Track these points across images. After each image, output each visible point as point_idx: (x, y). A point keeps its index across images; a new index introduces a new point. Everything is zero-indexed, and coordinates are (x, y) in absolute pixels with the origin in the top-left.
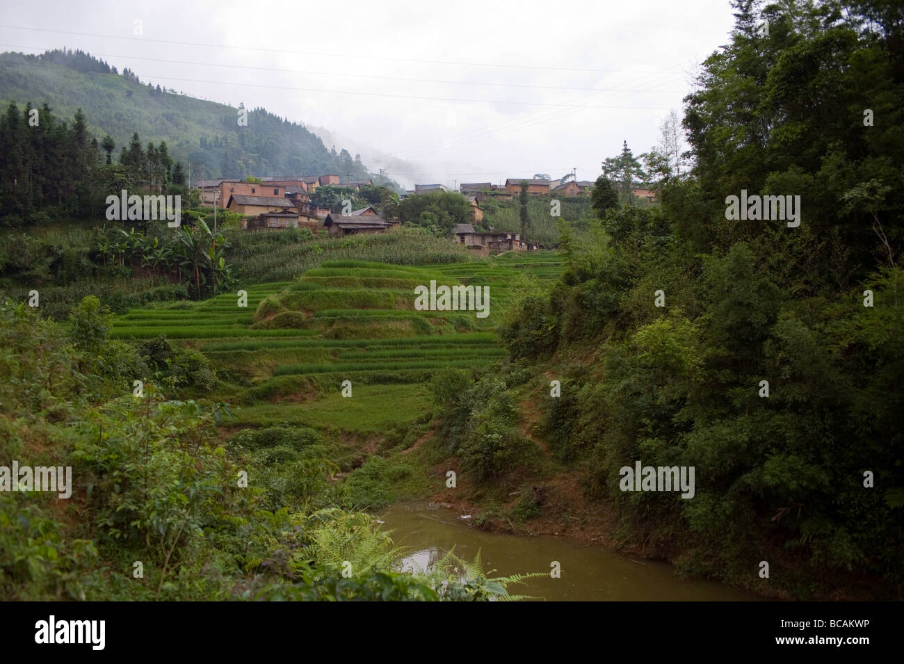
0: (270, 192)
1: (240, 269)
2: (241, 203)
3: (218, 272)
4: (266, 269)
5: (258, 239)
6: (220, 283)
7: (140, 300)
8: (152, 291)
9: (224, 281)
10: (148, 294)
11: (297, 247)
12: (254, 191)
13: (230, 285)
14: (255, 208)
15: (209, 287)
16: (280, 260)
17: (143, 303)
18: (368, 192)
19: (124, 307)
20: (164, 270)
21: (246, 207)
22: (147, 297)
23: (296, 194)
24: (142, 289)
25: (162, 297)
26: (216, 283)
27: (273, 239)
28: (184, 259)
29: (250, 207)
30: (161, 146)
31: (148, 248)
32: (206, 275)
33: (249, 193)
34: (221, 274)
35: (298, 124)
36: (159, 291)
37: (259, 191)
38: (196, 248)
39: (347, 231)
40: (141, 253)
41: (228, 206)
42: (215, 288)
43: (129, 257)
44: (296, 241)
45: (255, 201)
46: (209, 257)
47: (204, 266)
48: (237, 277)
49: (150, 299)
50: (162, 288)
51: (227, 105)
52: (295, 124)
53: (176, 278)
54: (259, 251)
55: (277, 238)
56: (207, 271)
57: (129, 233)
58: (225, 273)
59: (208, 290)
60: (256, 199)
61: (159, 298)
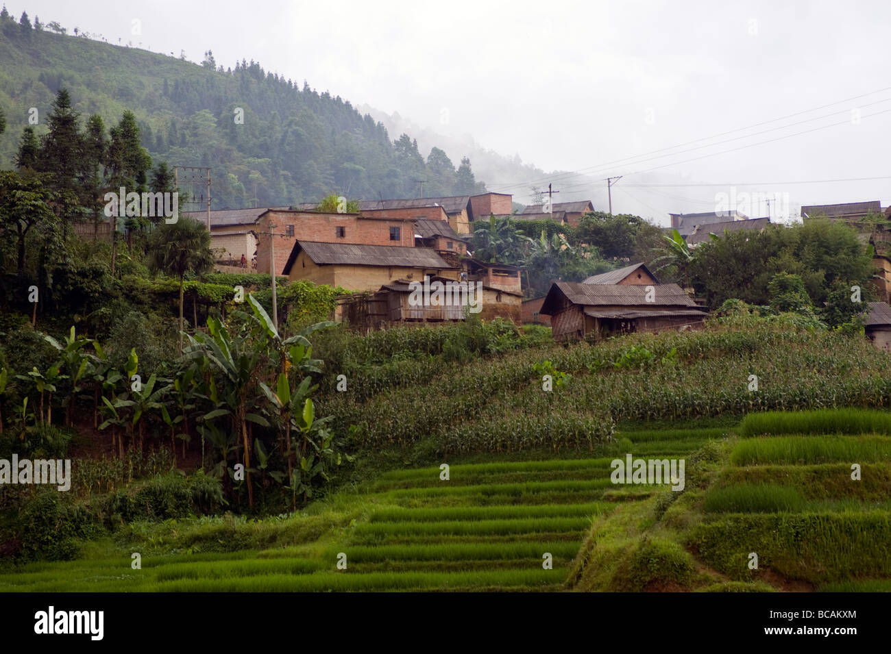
0: (380, 234)
1: (356, 429)
2: (323, 260)
3: (300, 436)
4: (427, 428)
5: (386, 350)
6: (305, 464)
7: (102, 516)
8: (132, 490)
9: (317, 460)
10: (123, 500)
11: (493, 368)
12: (341, 233)
13: (332, 469)
14: (359, 272)
15: (277, 476)
16: (459, 402)
17: (110, 525)
18: (598, 231)
19: (60, 537)
20: (156, 435)
21: (338, 271)
22: (120, 509)
23: (436, 237)
24: (105, 489)
25: (159, 506)
26: (296, 464)
27: (424, 349)
28: (207, 406)
29: (346, 271)
30: (123, 124)
31: (112, 380)
32: (268, 448)
33: (331, 237)
34: (309, 444)
35: (333, 95)
36: (149, 492)
37: (355, 232)
38: (244, 375)
39: (611, 326)
40: (95, 391)
41: (287, 271)
42: (295, 478)
43: (64, 403)
44: (485, 353)
45: (356, 255)
46: (277, 400)
47: (265, 423)
48: (350, 449)
49: (128, 512)
50: (158, 481)
51: (177, 56)
52: (326, 95)
53: (190, 455)
54: (395, 381)
55: (435, 347)
56: (267, 435)
57: (63, 343)
58: (317, 439)
59: (274, 484)
60: (357, 251)
61: (150, 511)
